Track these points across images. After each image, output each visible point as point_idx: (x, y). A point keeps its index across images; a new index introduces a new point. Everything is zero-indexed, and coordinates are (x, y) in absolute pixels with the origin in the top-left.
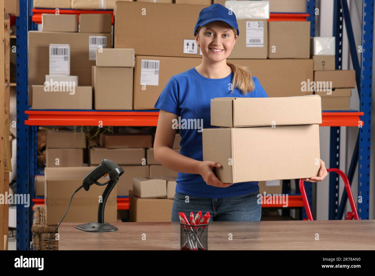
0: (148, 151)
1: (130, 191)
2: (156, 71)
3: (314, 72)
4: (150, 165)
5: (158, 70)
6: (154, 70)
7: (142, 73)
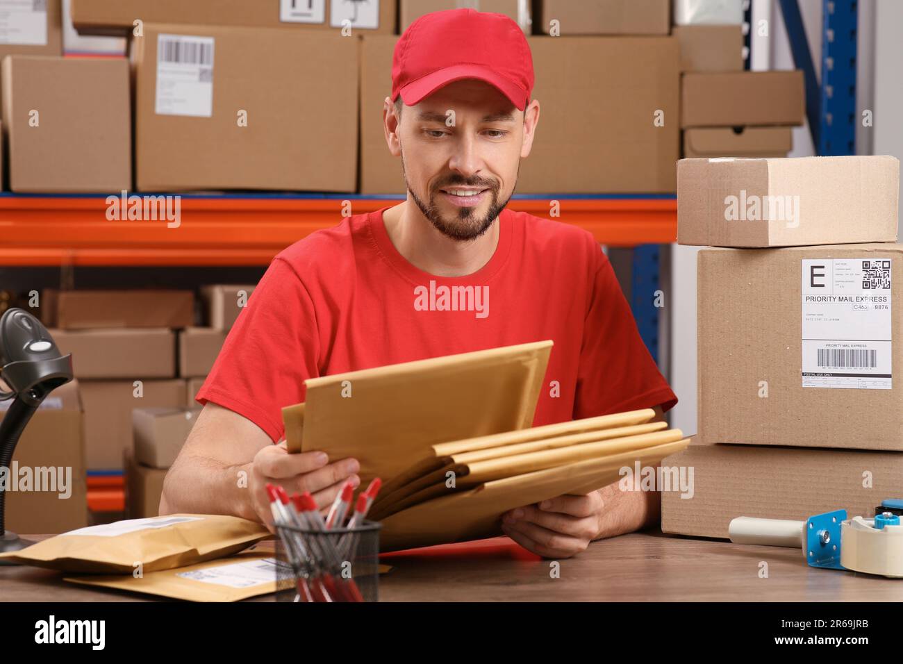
0: (183, 337)
1: (125, 452)
2: (203, 72)
3: (682, 75)
4: (188, 379)
5: (209, 67)
6: (196, 68)
7: (160, 77)
